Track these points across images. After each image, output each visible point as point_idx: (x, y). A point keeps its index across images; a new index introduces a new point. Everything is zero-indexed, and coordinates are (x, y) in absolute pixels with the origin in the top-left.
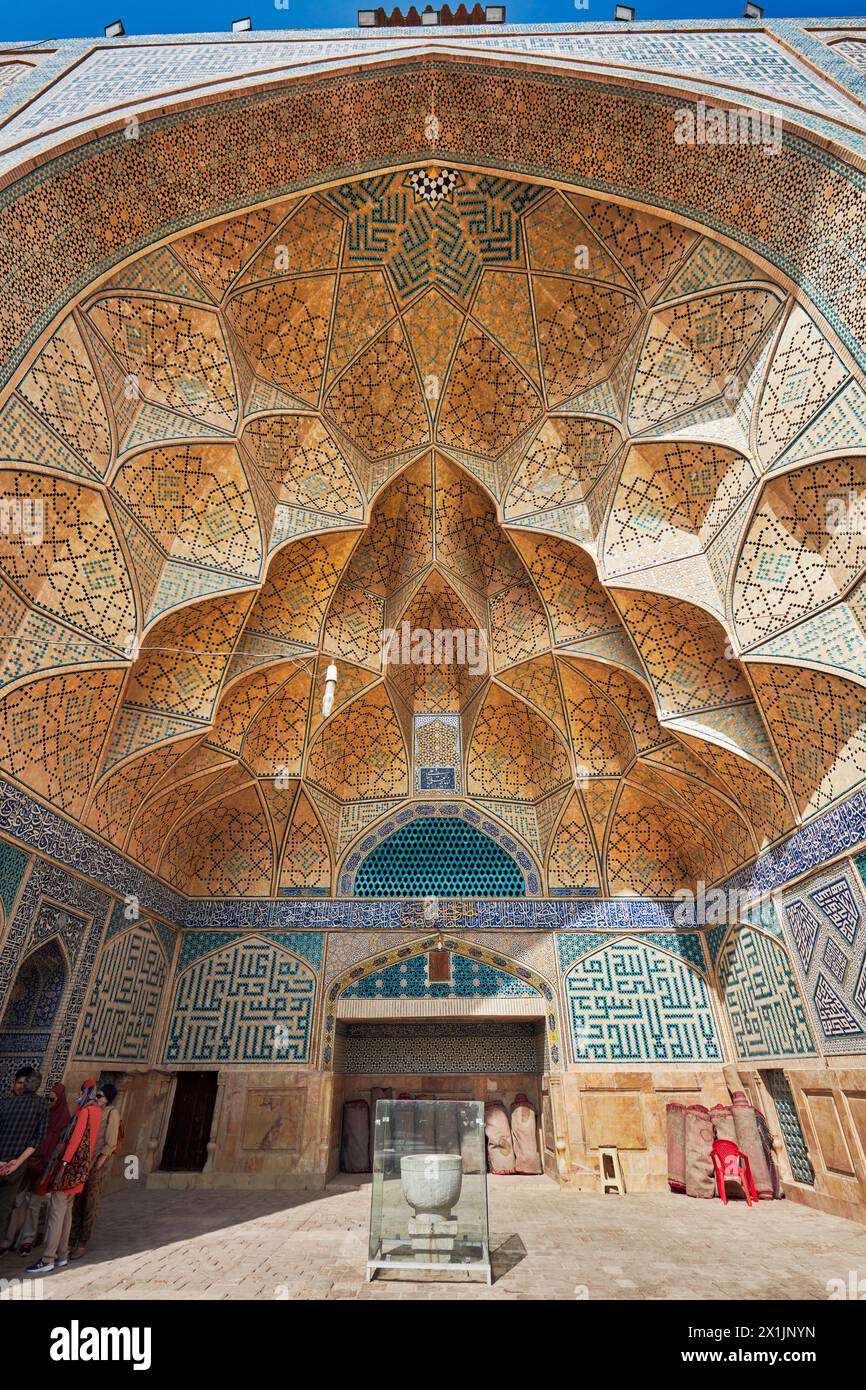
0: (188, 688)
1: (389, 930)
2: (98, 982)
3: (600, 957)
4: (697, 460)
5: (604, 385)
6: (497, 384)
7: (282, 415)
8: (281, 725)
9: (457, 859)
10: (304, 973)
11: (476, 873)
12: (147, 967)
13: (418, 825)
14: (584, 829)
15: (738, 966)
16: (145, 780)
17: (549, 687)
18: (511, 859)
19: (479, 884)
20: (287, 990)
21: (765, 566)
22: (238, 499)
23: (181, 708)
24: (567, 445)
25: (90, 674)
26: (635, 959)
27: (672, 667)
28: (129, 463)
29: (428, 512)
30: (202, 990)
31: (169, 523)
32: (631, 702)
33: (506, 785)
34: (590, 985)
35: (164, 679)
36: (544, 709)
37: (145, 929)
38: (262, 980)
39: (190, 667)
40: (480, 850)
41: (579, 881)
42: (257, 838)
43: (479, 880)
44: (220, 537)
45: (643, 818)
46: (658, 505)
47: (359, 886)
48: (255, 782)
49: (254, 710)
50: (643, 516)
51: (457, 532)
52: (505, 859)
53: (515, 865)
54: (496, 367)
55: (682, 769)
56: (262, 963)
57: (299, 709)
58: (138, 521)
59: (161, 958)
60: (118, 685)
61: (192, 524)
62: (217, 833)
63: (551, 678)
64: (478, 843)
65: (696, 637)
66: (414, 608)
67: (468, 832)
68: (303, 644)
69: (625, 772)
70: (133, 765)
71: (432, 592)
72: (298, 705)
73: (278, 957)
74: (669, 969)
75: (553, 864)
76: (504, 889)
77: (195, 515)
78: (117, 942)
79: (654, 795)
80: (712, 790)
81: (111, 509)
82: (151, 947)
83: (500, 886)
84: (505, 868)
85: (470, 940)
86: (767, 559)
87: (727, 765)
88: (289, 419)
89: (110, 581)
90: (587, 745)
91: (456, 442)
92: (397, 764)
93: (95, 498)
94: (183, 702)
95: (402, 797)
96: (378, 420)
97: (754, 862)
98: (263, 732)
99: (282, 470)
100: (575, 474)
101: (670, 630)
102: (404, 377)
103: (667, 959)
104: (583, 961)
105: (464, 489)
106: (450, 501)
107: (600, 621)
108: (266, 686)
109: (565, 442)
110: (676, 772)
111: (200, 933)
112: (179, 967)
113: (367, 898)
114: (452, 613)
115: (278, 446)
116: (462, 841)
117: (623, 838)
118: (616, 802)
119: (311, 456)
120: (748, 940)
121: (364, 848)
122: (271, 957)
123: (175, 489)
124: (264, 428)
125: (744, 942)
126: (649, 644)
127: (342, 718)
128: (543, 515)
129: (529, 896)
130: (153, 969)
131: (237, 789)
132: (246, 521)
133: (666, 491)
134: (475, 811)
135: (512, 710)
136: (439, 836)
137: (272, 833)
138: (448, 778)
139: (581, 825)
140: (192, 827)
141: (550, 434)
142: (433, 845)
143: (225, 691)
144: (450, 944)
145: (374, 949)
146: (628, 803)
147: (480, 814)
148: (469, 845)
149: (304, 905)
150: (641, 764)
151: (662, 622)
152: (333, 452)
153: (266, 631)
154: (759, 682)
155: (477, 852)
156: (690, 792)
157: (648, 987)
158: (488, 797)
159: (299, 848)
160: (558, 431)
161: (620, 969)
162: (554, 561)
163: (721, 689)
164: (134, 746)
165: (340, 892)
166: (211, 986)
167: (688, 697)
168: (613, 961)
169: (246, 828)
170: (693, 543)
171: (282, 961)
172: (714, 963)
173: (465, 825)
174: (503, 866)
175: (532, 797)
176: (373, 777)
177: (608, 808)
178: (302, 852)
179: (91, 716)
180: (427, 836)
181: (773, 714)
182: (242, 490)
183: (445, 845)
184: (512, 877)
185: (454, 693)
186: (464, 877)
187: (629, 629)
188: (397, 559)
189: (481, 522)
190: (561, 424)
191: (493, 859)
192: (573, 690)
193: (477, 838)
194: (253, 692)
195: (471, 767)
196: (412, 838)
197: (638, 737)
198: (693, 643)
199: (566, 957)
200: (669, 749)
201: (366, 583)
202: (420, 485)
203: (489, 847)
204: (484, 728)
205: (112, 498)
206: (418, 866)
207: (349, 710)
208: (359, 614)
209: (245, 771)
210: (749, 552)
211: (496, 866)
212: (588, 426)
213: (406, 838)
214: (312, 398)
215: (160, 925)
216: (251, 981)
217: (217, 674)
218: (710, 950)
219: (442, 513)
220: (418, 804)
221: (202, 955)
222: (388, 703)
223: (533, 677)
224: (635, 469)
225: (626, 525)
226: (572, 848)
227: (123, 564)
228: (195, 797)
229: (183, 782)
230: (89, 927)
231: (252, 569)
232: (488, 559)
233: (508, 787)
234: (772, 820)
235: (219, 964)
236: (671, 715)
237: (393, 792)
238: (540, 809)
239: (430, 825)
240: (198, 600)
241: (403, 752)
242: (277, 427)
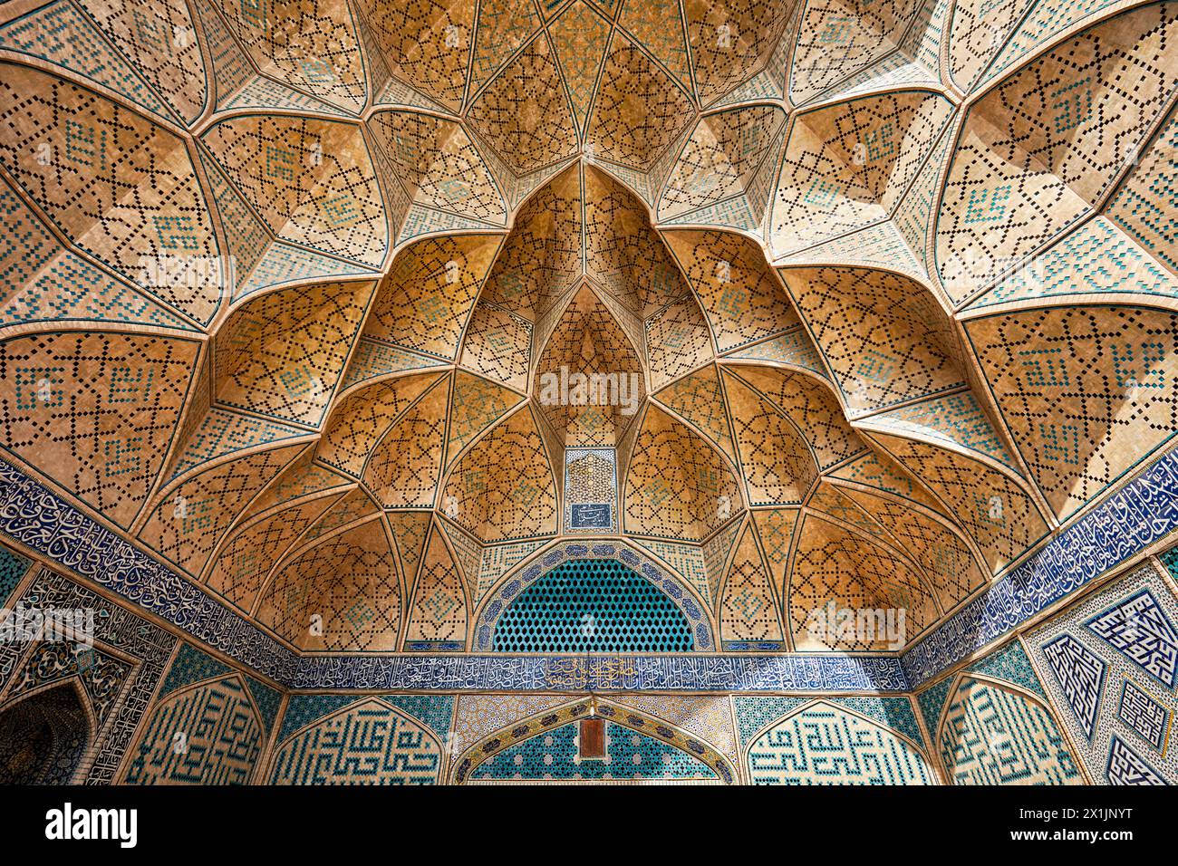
0: (296, 391)
1: (531, 693)
2: (145, 750)
3: (788, 726)
4: (875, 117)
5: (761, 75)
6: (647, 95)
7: (418, 113)
8: (414, 452)
9: (613, 607)
10: (428, 745)
11: (636, 623)
12: (230, 734)
13: (568, 568)
14: (761, 570)
15: (971, 736)
16: (235, 496)
17: (714, 405)
18: (676, 607)
19: (639, 637)
20: (405, 768)
21: (976, 206)
22: (363, 186)
23: (285, 412)
24: (723, 143)
25: (146, 340)
26: (832, 729)
27: (858, 359)
28: (229, 123)
29: (577, 228)
30: (304, 766)
31: (279, 203)
32: (809, 415)
33: (668, 522)
34: (778, 762)
35: (268, 380)
36: (708, 432)
37: (230, 686)
38: (376, 755)
39: (300, 368)
40: (640, 596)
41: (758, 633)
42: (384, 582)
43: (639, 631)
44: (340, 224)
45: (829, 556)
46: (831, 179)
47: (498, 639)
48: (380, 514)
49: (380, 430)
50: (815, 191)
51: (610, 250)
52: (669, 607)
53: (680, 615)
54: (646, 78)
55: (878, 485)
56: (378, 734)
57: (434, 433)
58: (236, 188)
59: (255, 724)
60: (190, 362)
61: (309, 210)
62: (339, 577)
63: (715, 393)
64: (637, 588)
65: (886, 321)
66: (564, 328)
67: (626, 576)
68: (438, 357)
69: (804, 501)
70: (216, 473)
71: (584, 312)
72: (433, 428)
73: (398, 724)
74: (876, 743)
75: (725, 613)
76: (668, 642)
77: (313, 200)
78: (183, 698)
79: (842, 524)
80: (918, 507)
81: (197, 161)
82: (240, 709)
83: (664, 639)
84: (670, 618)
85: (628, 705)
86: (978, 196)
87: (938, 469)
88: (427, 119)
89: (190, 242)
90: (760, 471)
91: (605, 155)
92: (545, 500)
93: (177, 146)
94: (288, 405)
95: (549, 537)
96: (526, 138)
97: (984, 594)
98: (394, 457)
99: (420, 173)
100: (733, 171)
101: (854, 316)
102: (551, 92)
103: (873, 729)
104: (768, 732)
105: (616, 204)
106: (601, 217)
107: (768, 325)
108: (395, 402)
109: (720, 139)
110: (870, 489)
111: (310, 695)
112: (280, 738)
113: (508, 654)
114: (605, 334)
115: (414, 146)
116: (620, 586)
117: (806, 580)
118: (796, 536)
119: (451, 162)
120: (984, 700)
121: (506, 594)
122: (389, 726)
123: (288, 166)
124: (397, 122)
125: (977, 703)
126: (831, 335)
127: (483, 446)
128: (700, 212)
129: (699, 651)
130: (241, 737)
131: (360, 522)
132: (371, 210)
133: (838, 163)
134: (633, 551)
135: (674, 436)
136: (592, 581)
137: (401, 577)
138: (603, 515)
139: (756, 565)
140: (306, 566)
141: (704, 134)
142: (585, 591)
143: (341, 398)
144: (605, 710)
145: (513, 716)
146: (811, 536)
147: (639, 555)
148: (626, 591)
149: (433, 661)
150: (826, 484)
151: (844, 306)
152: (475, 159)
153: (396, 342)
154: (982, 345)
155: (637, 599)
156: (889, 514)
157: (852, 766)
158: (647, 536)
159: (431, 595)
160: (713, 130)
161: (815, 743)
162: (713, 263)
163: (922, 379)
164: (219, 449)
165: (476, 647)
166: (314, 762)
167: (882, 392)
168: (805, 732)
169: (372, 570)
170: (877, 211)
171: (403, 730)
172: (932, 734)
173: (623, 568)
174: (666, 615)
175: (698, 538)
176: (519, 515)
177: (788, 544)
178: (435, 599)
179: (151, 397)
180: (579, 581)
181: (1004, 386)
182: (367, 176)
183: (599, 591)
184: (678, 628)
185: (609, 426)
186: (621, 628)
187: (804, 317)
188: (546, 282)
189: (634, 241)
190: (716, 120)
191: (655, 607)
192: (741, 407)
193: (636, 583)
194: (379, 409)
195: (628, 503)
196: (562, 583)
197: (819, 454)
198: (882, 329)
199: (746, 727)
200: (860, 462)
201: (513, 307)
202: (568, 200)
203: (651, 593)
204: (641, 458)
205: (198, 150)
206: (568, 615)
207: (491, 437)
208: (504, 334)
209: (367, 498)
210: (953, 194)
211: (659, 615)
212: (745, 115)
213: (555, 584)
214: (455, 106)
215: (255, 684)
216: (363, 756)
217: (332, 378)
218: (926, 718)
219: (592, 229)
220: (568, 544)
221: (308, 722)
222: (535, 430)
223: (695, 395)
224: (801, 143)
225: (794, 204)
226: (748, 592)
227: (210, 226)
228: (306, 526)
229: (289, 505)
230: (134, 673)
231: (376, 259)
232: (642, 282)
233: (671, 525)
234: (1007, 532)
235: (328, 735)
236: (863, 413)
237: (540, 531)
238: (709, 548)
239: (582, 568)
240: (305, 282)
241: (552, 486)
242: (413, 125)
